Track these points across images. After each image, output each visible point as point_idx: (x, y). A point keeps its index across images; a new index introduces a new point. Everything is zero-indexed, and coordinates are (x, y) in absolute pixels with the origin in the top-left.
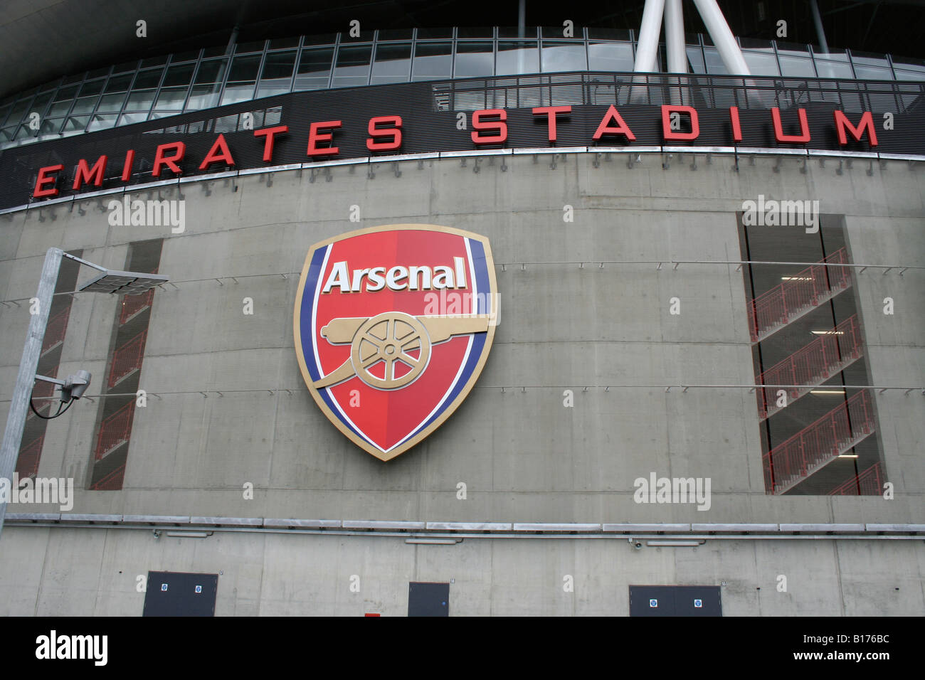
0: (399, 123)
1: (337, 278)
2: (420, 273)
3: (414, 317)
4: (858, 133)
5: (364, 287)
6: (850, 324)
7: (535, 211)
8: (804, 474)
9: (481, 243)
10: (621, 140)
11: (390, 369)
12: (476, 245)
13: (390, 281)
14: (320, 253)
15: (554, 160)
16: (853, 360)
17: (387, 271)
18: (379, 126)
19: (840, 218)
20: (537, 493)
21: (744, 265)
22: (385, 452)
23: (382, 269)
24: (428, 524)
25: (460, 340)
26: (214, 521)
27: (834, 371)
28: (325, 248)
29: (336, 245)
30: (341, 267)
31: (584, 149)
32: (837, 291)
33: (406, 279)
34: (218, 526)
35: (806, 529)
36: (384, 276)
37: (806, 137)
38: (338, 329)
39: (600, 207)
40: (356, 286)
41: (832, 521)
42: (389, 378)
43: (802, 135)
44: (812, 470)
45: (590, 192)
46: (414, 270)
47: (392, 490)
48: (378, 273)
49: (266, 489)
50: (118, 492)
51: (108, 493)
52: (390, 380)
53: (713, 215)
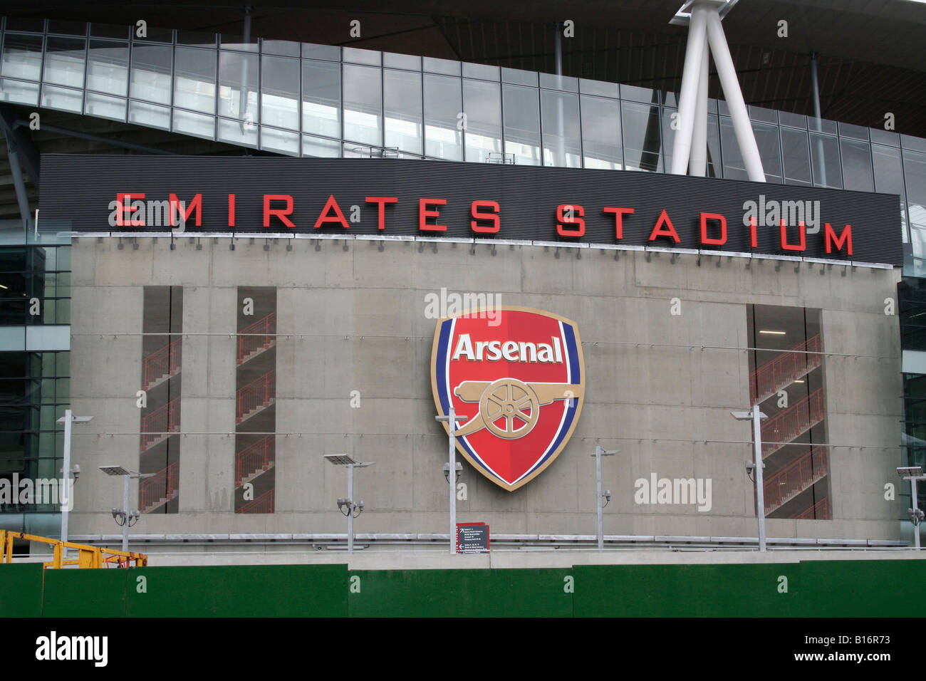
0: (497, 209)
1: (464, 348)
2: (528, 349)
3: (525, 383)
4: (839, 244)
5: (484, 356)
6: (817, 395)
7: (603, 297)
8: (779, 503)
9: (571, 327)
10: (668, 241)
11: (509, 423)
12: (568, 329)
13: (506, 353)
14: (446, 325)
15: (617, 256)
16: (817, 422)
17: (502, 344)
18: (480, 210)
19: (818, 312)
20: (609, 514)
21: (750, 351)
22: (511, 484)
23: (498, 343)
24: (540, 536)
25: (559, 404)
26: (369, 536)
27: (803, 431)
28: (450, 321)
29: (459, 320)
30: (465, 338)
31: (641, 248)
32: (812, 368)
33: (516, 353)
34: (373, 540)
36: (500, 349)
37: (802, 248)
38: (467, 389)
39: (651, 296)
40: (480, 356)
41: (796, 537)
43: (799, 244)
44: (784, 501)
45: (645, 283)
46: (523, 346)
47: (507, 511)
48: (496, 346)
49: (410, 511)
50: (270, 515)
51: (262, 516)
52: (510, 432)
53: (730, 306)
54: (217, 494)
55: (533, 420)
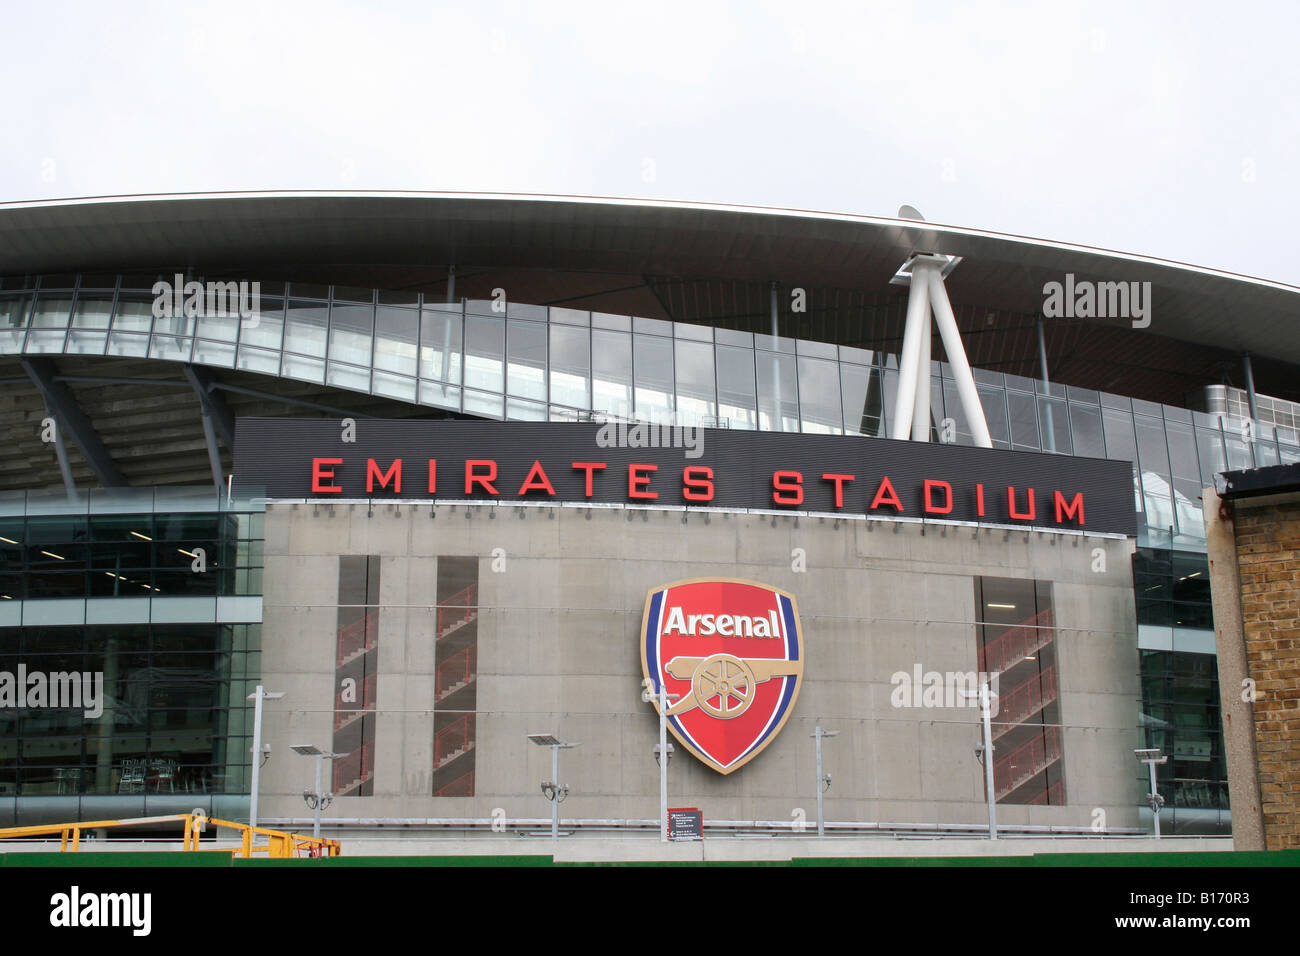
0: (710, 475)
1: (676, 622)
2: (743, 623)
3: (740, 659)
4: (1070, 513)
5: (697, 630)
6: (1049, 671)
8: (1010, 788)
9: (789, 600)
10: (890, 510)
11: (724, 701)
12: (786, 602)
13: (720, 627)
14: (657, 598)
15: (836, 524)
16: (1050, 702)
17: (717, 619)
18: (693, 476)
19: (1049, 585)
20: (830, 799)
21: (977, 625)
22: (725, 767)
23: (712, 616)
24: (757, 822)
25: (777, 681)
26: (574, 822)
27: (1035, 710)
28: (661, 593)
29: (671, 591)
30: (677, 611)
31: (862, 517)
32: (1043, 644)
33: (731, 628)
34: (579, 826)
35: (1014, 829)
36: (714, 623)
37: (1032, 516)
38: (679, 665)
39: (873, 567)
40: (692, 631)
41: (1028, 824)
42: (724, 710)
43: (1028, 513)
44: (1016, 785)
45: (866, 553)
46: (738, 619)
48: (710, 620)
49: (619, 796)
50: (470, 799)
51: (461, 800)
52: (724, 711)
53: (956, 578)
54: (414, 776)
55: (748, 698)
